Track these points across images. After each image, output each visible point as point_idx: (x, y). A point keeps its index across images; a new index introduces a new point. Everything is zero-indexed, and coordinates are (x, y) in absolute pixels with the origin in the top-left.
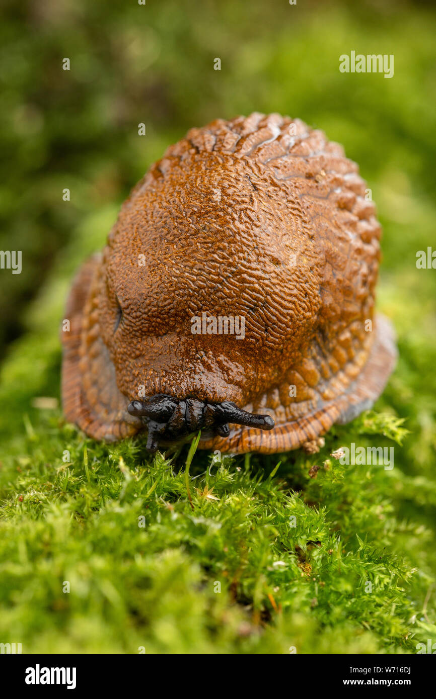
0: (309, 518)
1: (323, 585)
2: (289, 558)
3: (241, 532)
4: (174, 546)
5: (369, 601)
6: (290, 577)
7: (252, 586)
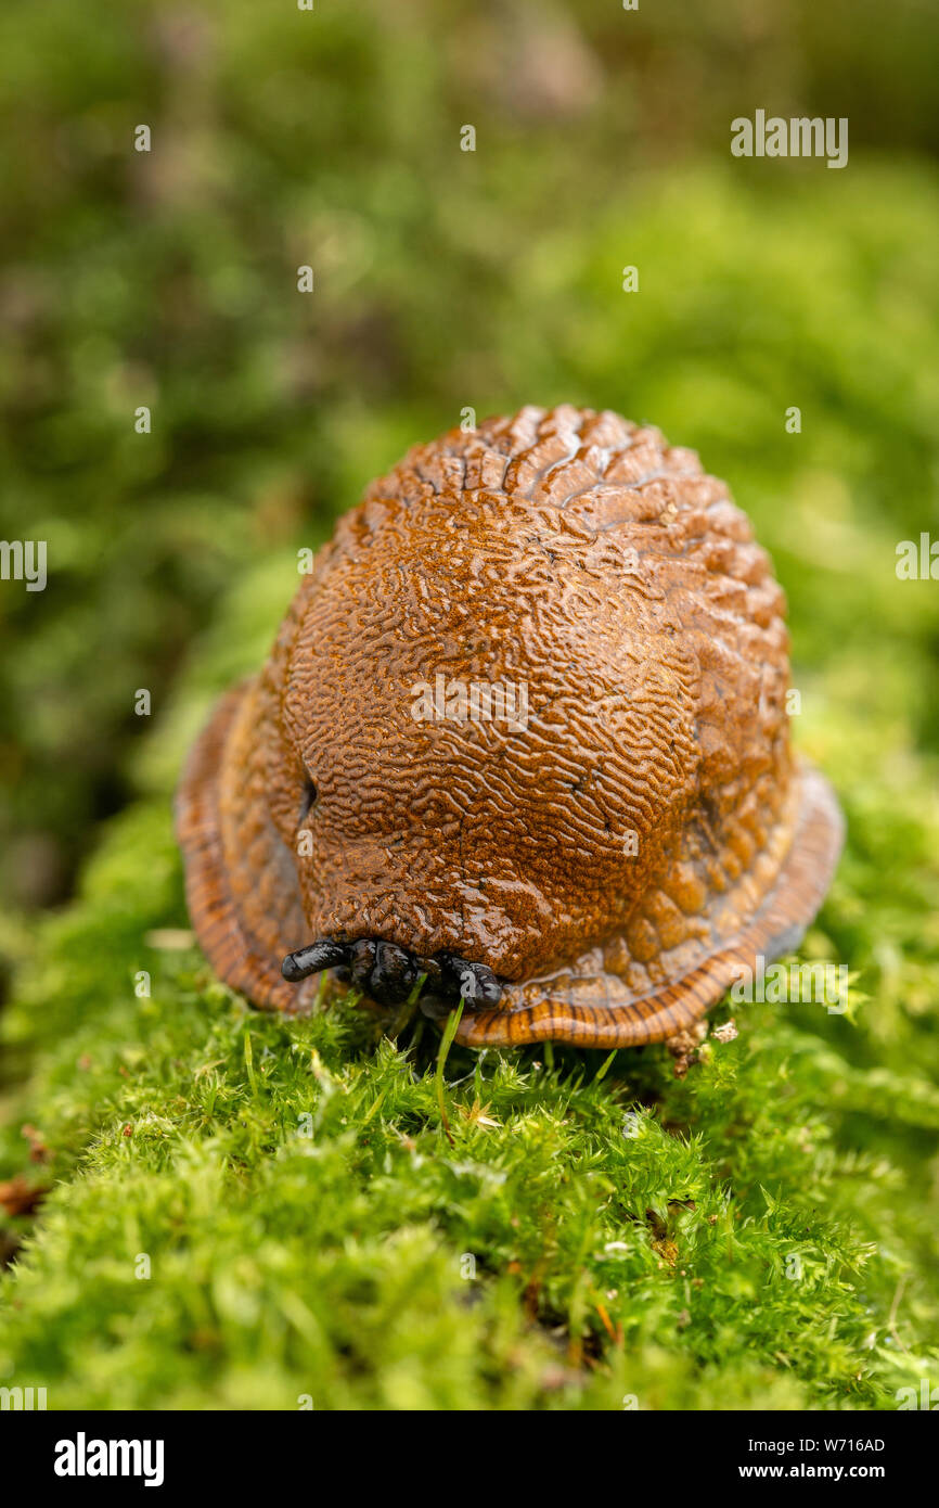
0: (672, 1158)
1: (698, 1284)
2: (635, 1234)
3: (543, 1188)
4: (416, 1218)
5: (788, 1313)
6: (638, 1271)
7: (566, 1291)
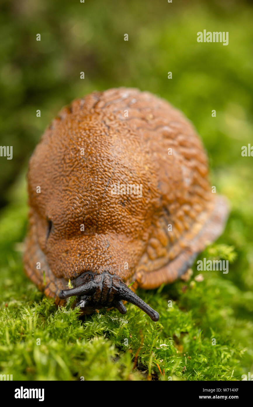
0: (182, 318)
1: (190, 358)
2: (170, 342)
3: (140, 326)
4: (98, 334)
5: (218, 369)
6: (170, 354)
7: (147, 359)
